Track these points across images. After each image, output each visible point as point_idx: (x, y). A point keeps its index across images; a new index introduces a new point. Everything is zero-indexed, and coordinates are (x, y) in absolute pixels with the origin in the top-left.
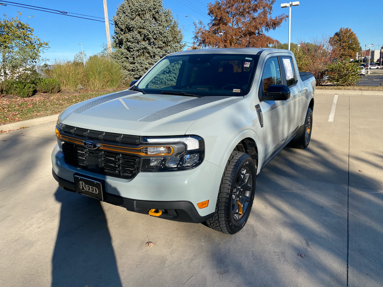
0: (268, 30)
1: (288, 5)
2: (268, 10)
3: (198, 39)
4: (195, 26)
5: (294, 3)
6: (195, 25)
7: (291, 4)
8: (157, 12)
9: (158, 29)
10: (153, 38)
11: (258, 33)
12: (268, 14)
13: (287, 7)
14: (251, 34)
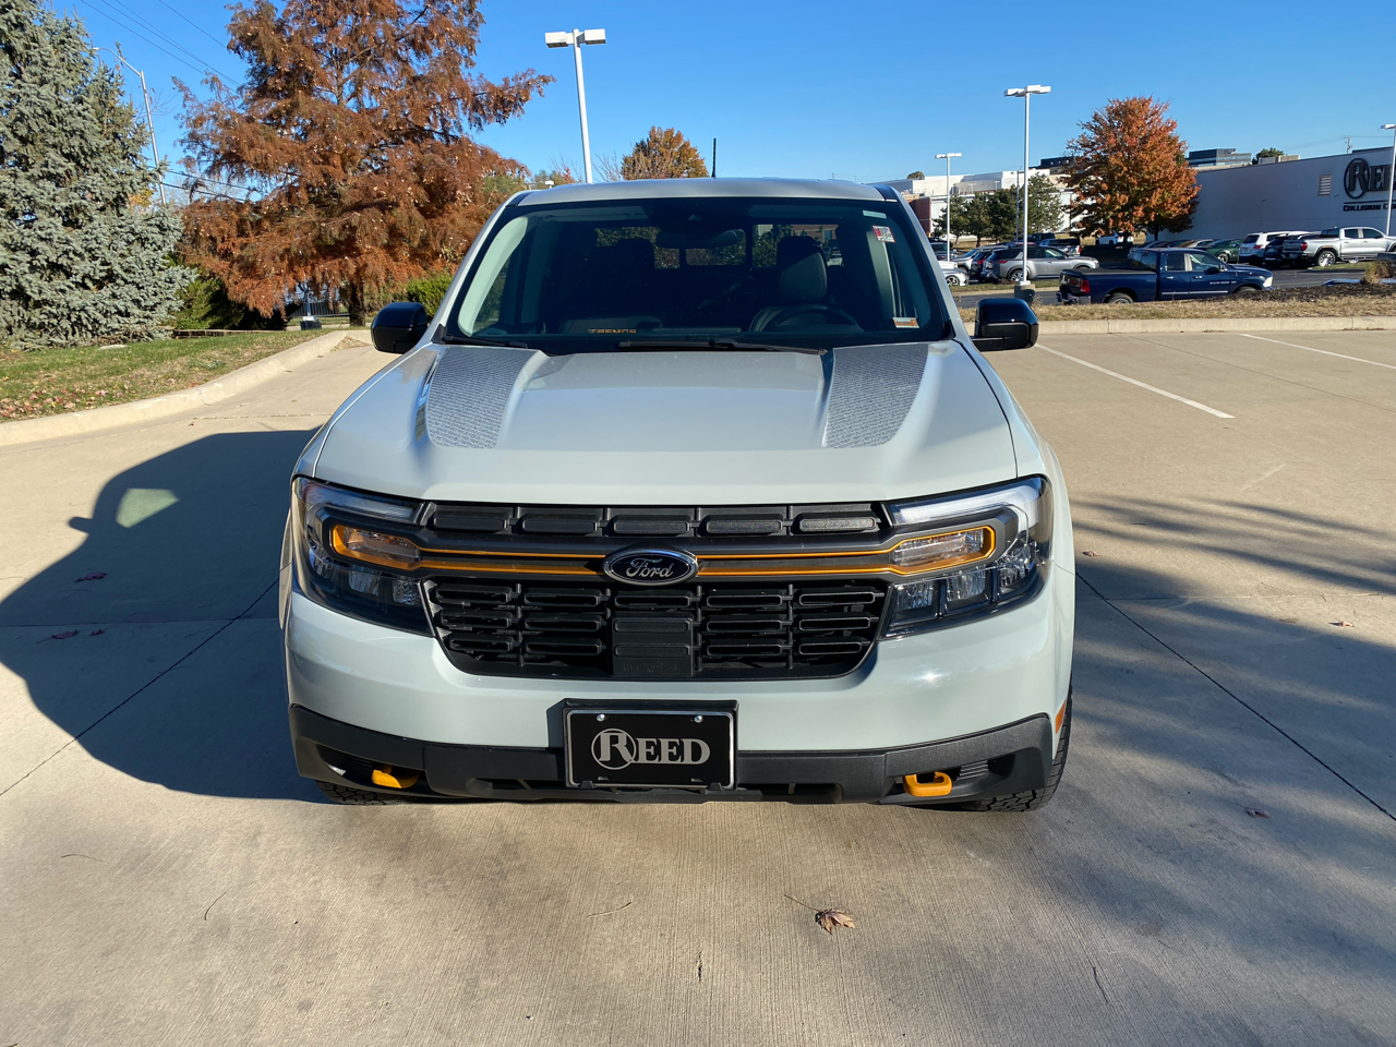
0: (480, 124)
1: (570, 38)
2: (460, 51)
3: (204, 146)
4: (183, 94)
5: (591, 35)
6: (182, 88)
7: (578, 38)
8: (20, 26)
9: (34, 99)
10: (15, 135)
11: (445, 133)
12: (463, 62)
13: (567, 45)
14: (418, 134)
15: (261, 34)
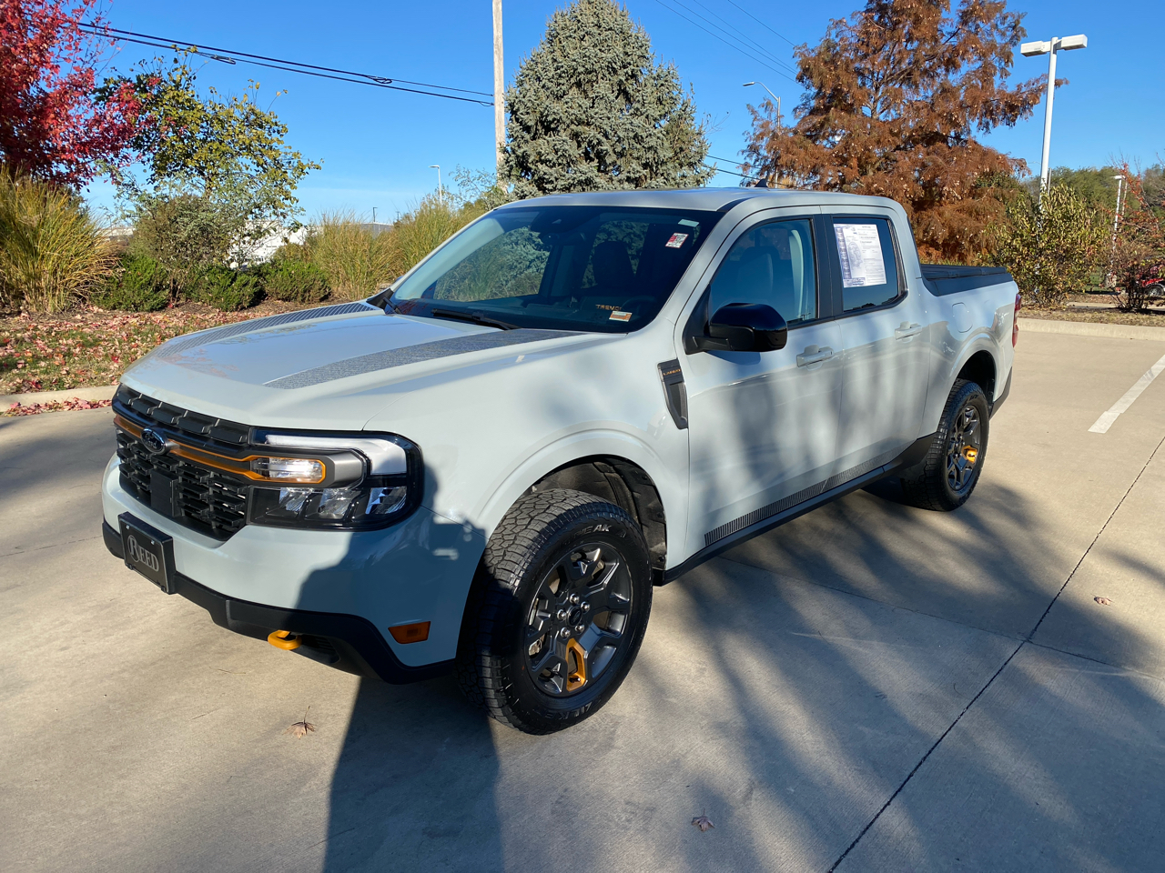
0: (987, 128)
1: (1046, 46)
2: (997, 65)
3: (759, 154)
4: (753, 116)
5: (1068, 41)
6: (753, 112)
7: (1055, 45)
8: (633, 76)
9: (628, 126)
10: (615, 153)
11: (957, 137)
12: (998, 74)
13: (1044, 53)
14: (931, 139)
15: (812, 66)
